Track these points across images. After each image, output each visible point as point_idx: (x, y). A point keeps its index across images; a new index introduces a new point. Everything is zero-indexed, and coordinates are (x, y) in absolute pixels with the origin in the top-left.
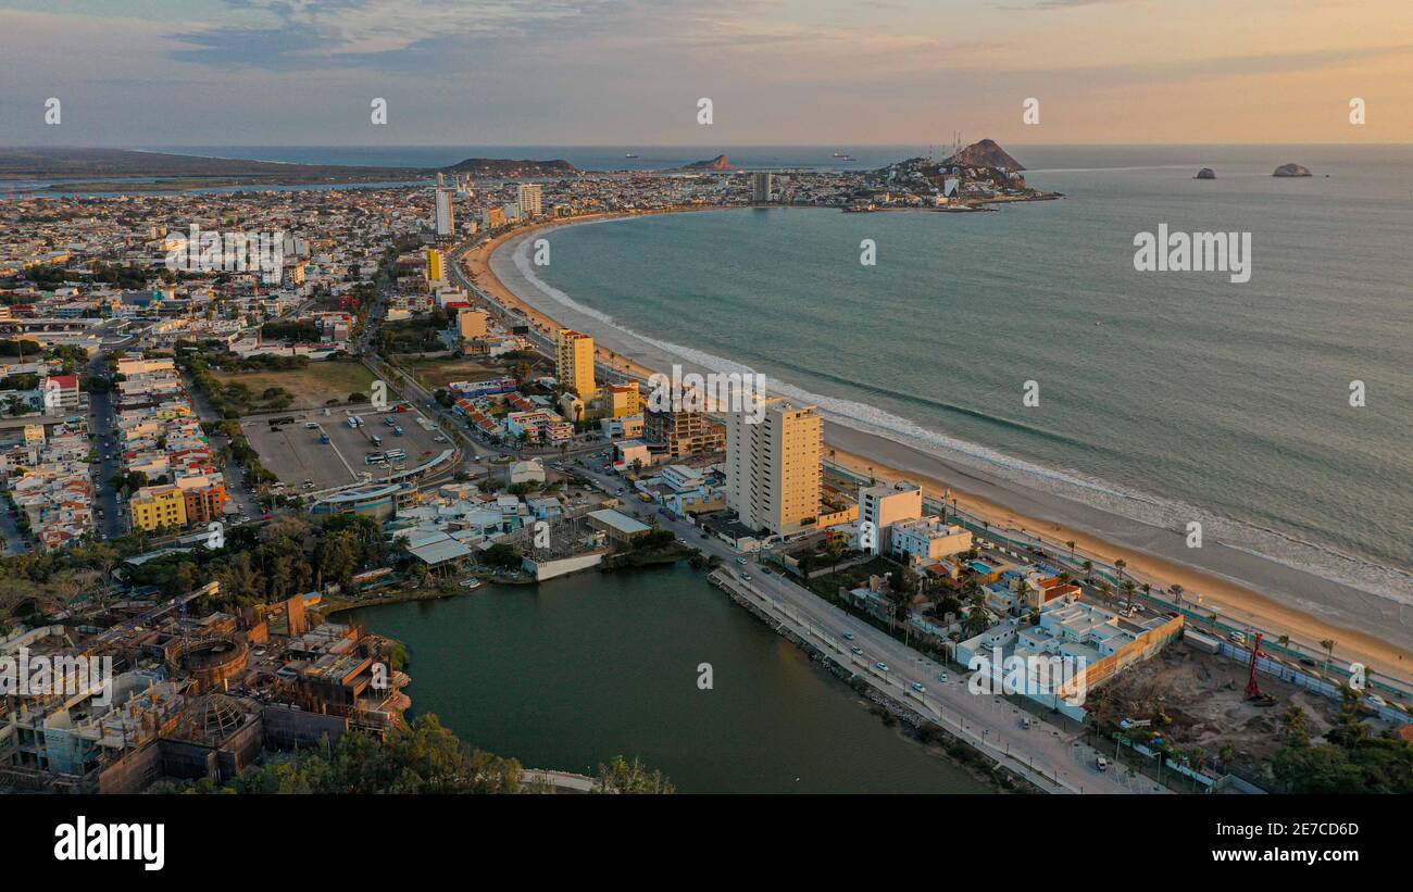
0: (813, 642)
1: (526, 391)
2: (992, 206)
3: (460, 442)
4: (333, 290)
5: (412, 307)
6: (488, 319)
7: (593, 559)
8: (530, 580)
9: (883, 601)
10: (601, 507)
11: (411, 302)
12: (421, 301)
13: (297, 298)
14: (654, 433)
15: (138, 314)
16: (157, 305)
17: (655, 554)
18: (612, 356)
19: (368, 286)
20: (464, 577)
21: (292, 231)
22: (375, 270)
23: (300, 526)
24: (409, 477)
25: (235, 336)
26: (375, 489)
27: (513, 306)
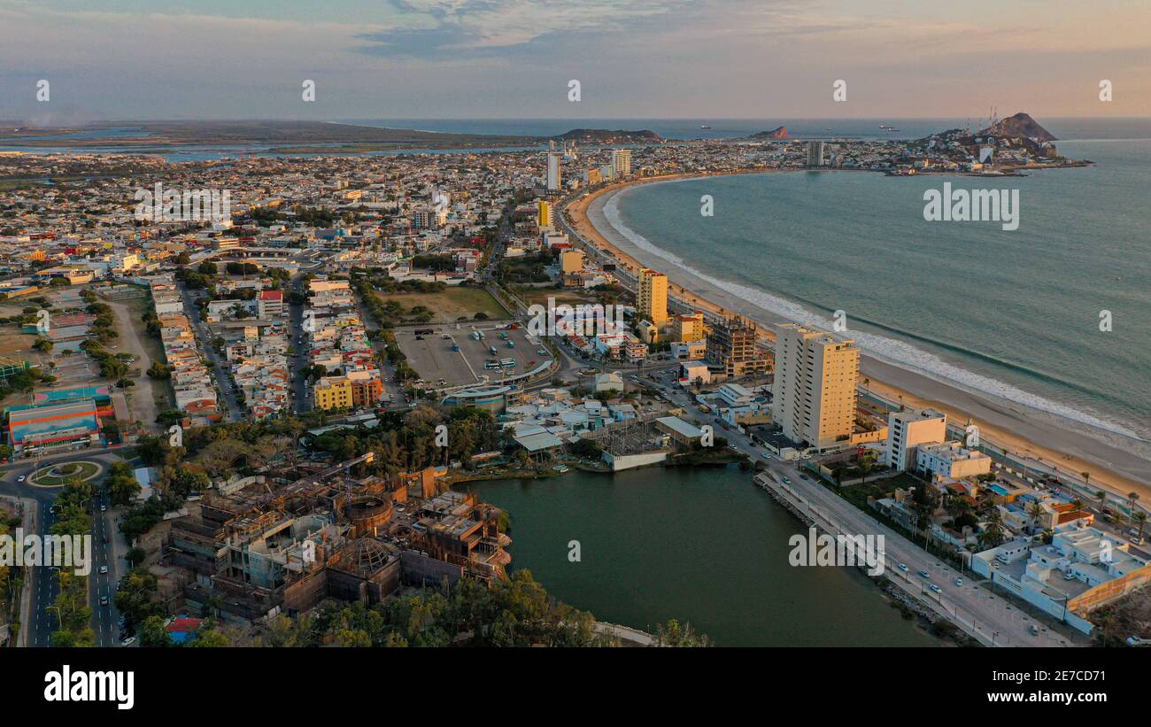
2: (1023, 172)
3: (557, 356)
4: (466, 231)
5: (525, 247)
6: (584, 257)
7: (659, 457)
8: (607, 470)
9: (907, 512)
10: (667, 415)
11: (525, 243)
12: (533, 243)
13: (440, 238)
14: (714, 356)
15: (326, 246)
16: (339, 239)
17: (711, 456)
18: (682, 291)
19: (494, 229)
20: (556, 463)
21: (438, 185)
22: (499, 216)
23: (434, 413)
24: (517, 381)
25: (393, 265)
26: (491, 389)
27: (604, 248)
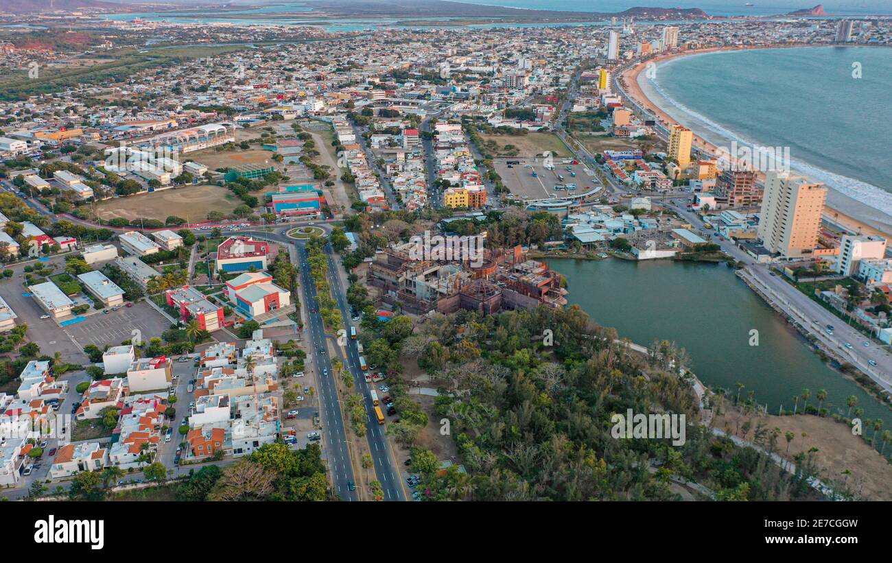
0: (789, 313)
1: (648, 160)
3: (606, 184)
4: (543, 91)
5: (587, 105)
6: (631, 115)
7: (671, 253)
8: (634, 258)
9: (842, 300)
10: (680, 227)
11: (587, 102)
12: (594, 102)
13: (524, 95)
14: (721, 190)
15: (444, 99)
16: (452, 94)
17: (707, 256)
18: (705, 143)
19: (564, 90)
20: (599, 251)
21: (523, 53)
22: (568, 80)
23: (521, 214)
24: (576, 199)
25: (491, 115)
26: (558, 202)
27: (648, 108)
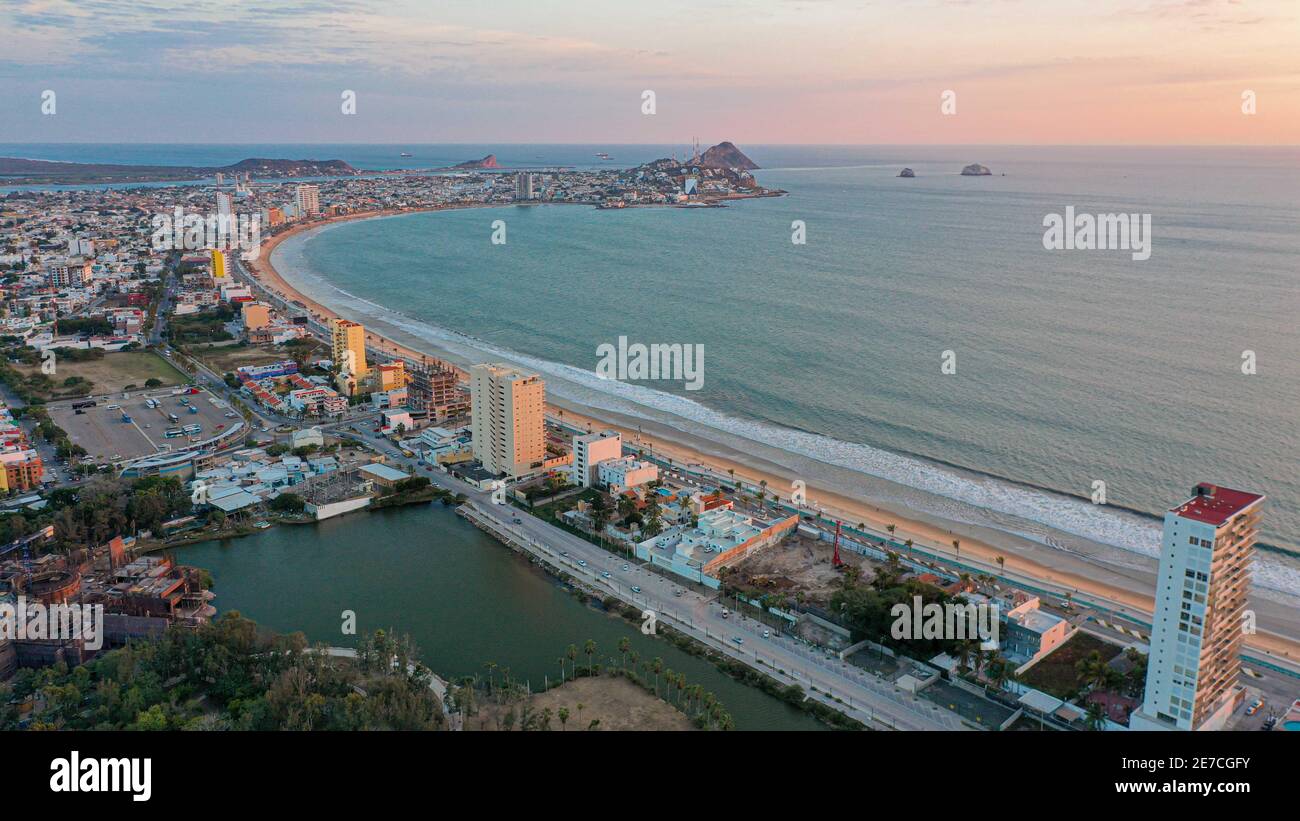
0: (532, 550)
1: (306, 372)
2: (725, 202)
3: (249, 417)
4: (121, 287)
5: (198, 302)
6: (271, 311)
7: (363, 502)
8: (312, 520)
9: (587, 518)
10: (370, 462)
11: (198, 298)
12: (208, 297)
13: (87, 296)
14: (416, 402)
17: (414, 495)
18: (382, 341)
19: (156, 283)
20: (256, 520)
21: (74, 231)
22: (160, 268)
23: (113, 486)
24: (204, 446)
25: (29, 332)
26: (175, 456)
27: (293, 299)
